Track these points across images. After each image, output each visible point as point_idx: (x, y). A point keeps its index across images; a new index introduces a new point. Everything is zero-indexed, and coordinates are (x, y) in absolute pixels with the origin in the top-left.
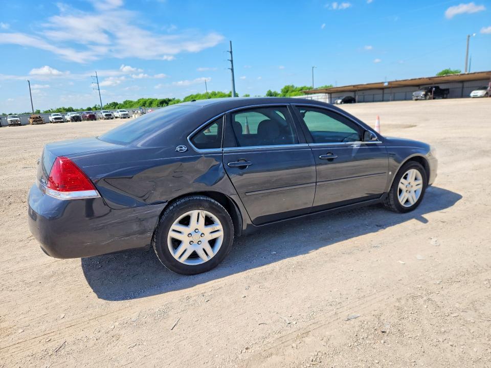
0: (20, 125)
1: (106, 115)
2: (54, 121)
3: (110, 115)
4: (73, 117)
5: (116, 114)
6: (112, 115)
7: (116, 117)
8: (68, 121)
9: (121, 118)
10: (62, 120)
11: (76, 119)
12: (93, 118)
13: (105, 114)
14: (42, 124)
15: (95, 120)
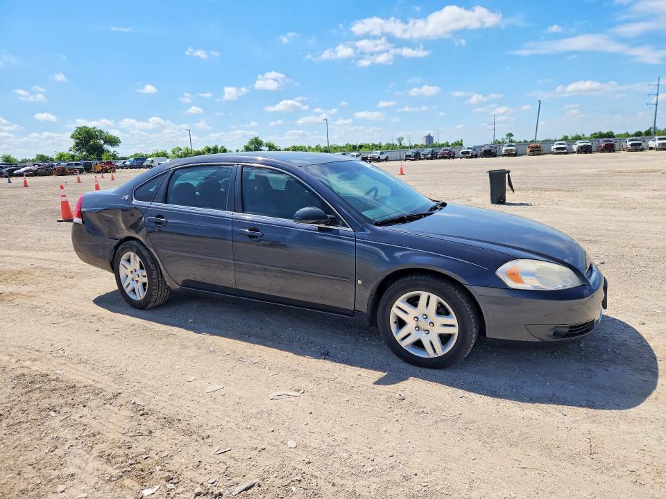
0: (515, 155)
1: (632, 145)
2: (555, 151)
3: (640, 144)
4: (581, 147)
5: (651, 144)
6: (643, 144)
7: (651, 149)
8: (574, 152)
9: (657, 150)
10: (565, 151)
11: (585, 150)
12: (610, 148)
13: (630, 143)
14: (540, 154)
15: (614, 152)
